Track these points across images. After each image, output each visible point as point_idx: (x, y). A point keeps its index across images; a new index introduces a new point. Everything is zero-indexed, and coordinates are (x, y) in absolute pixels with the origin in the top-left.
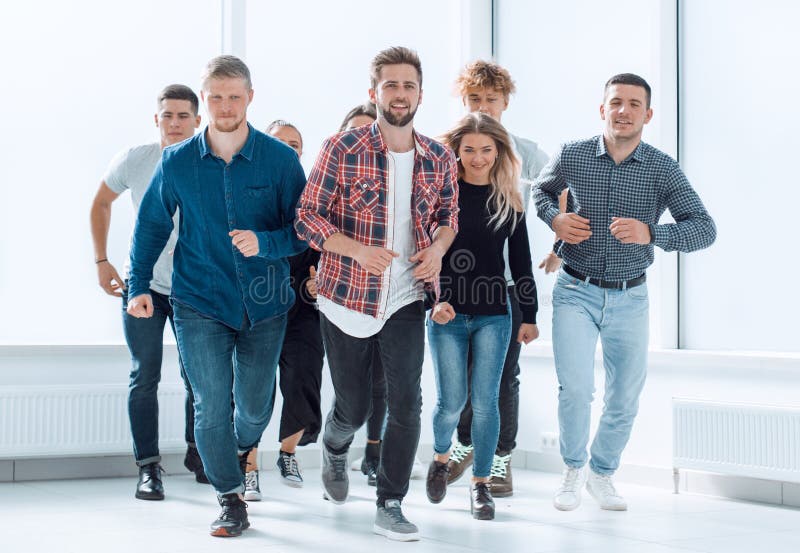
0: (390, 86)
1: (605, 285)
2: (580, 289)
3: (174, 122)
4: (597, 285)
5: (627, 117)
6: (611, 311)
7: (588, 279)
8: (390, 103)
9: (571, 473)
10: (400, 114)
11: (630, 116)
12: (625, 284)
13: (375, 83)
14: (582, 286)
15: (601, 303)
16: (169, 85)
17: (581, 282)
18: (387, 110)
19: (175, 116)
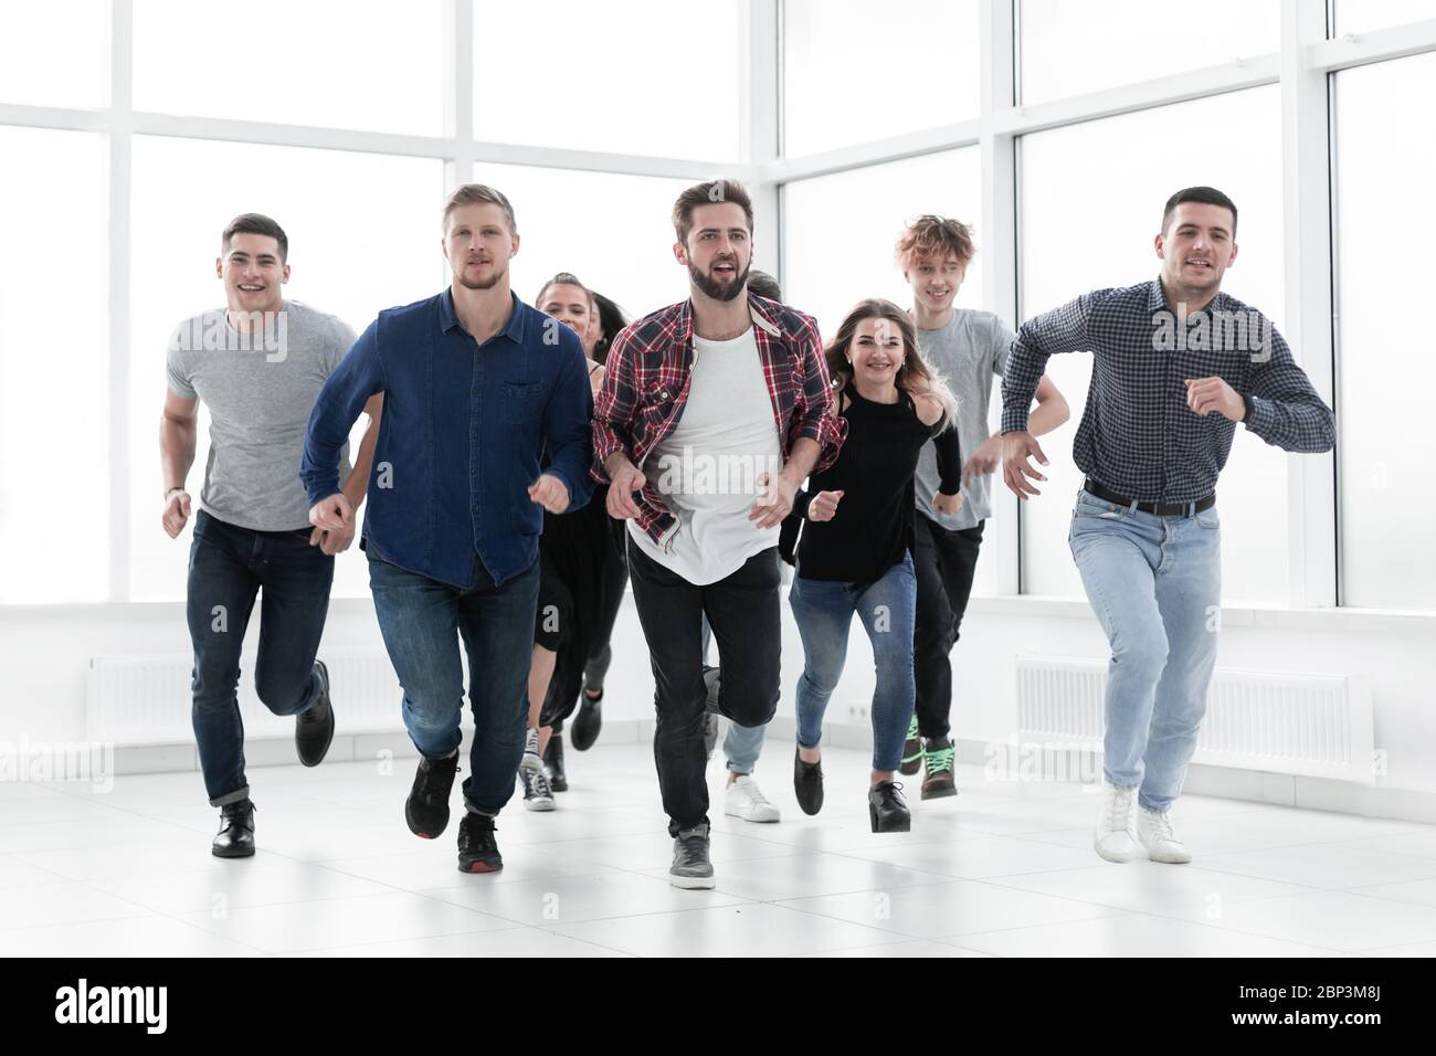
0: (709, 236)
1: (1164, 511)
2: (1125, 519)
3: (253, 269)
4: (1151, 512)
5: (1206, 254)
6: (1173, 547)
7: (1135, 504)
8: (711, 265)
9: (1119, 800)
10: (725, 280)
11: (1211, 254)
12: (1193, 506)
13: (682, 234)
14: (1126, 514)
15: (1158, 537)
16: (236, 216)
17: (1124, 509)
18: (706, 274)
19: (253, 261)
